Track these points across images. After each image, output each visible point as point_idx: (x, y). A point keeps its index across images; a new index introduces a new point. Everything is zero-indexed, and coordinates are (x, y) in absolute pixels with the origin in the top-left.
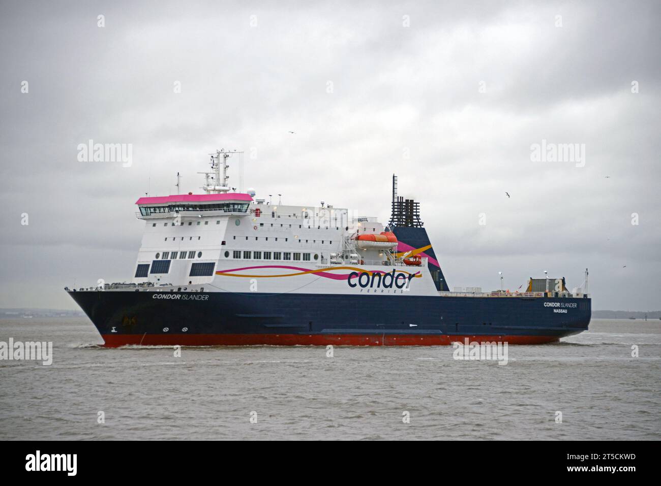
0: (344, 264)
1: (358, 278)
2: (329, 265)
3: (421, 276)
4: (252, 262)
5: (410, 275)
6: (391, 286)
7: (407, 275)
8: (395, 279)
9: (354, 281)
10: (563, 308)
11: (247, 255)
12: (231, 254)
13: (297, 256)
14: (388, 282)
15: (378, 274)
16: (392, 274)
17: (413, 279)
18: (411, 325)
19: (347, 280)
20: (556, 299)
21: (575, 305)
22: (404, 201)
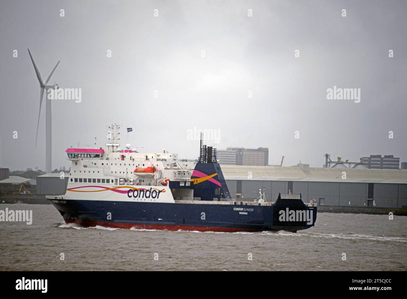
0: (125, 185)
1: (132, 193)
2: (118, 185)
3: (165, 191)
4: (83, 184)
5: (159, 191)
6: (149, 197)
7: (158, 191)
8: (151, 193)
9: (131, 194)
10: (245, 212)
11: (81, 180)
12: (74, 180)
13: (103, 181)
14: (148, 195)
15: (142, 190)
16: (150, 190)
17: (161, 193)
18: (159, 219)
19: (127, 194)
20: (241, 206)
21: (252, 210)
22: (207, 148)
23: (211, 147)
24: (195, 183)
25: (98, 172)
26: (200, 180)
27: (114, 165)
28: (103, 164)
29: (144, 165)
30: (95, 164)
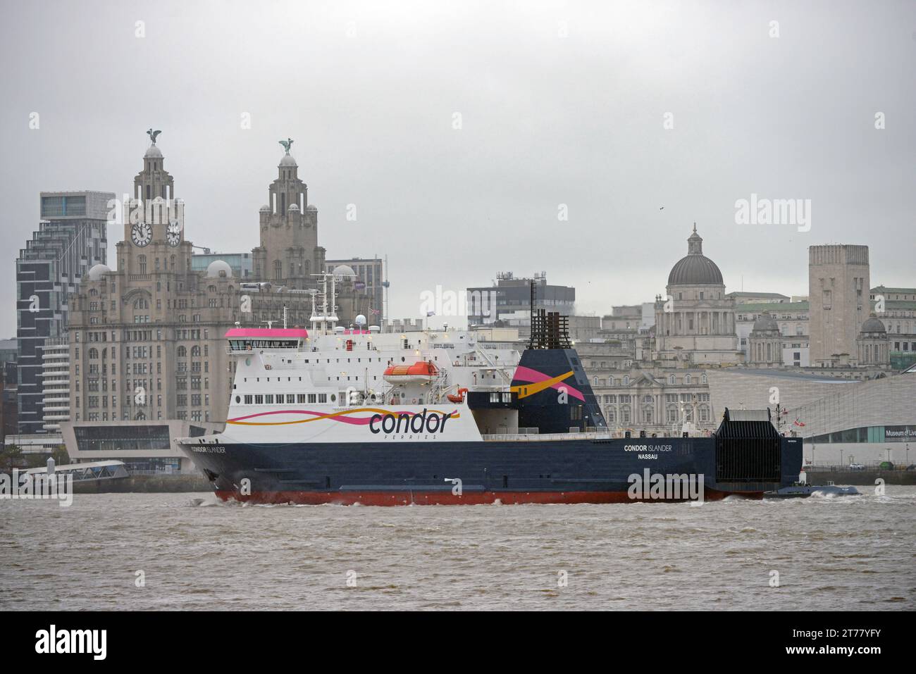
0: (364, 406)
1: (382, 422)
2: (347, 407)
3: (458, 416)
4: (265, 407)
5: (445, 415)
7: (441, 416)
9: (377, 425)
10: (651, 453)
11: (259, 399)
12: (242, 399)
13: (312, 398)
14: (417, 426)
15: (404, 415)
16: (422, 414)
17: (448, 421)
19: (369, 425)
20: (642, 440)
21: (669, 448)
22: (546, 315)
23: (557, 314)
24: (520, 397)
25: (298, 379)
26: (532, 389)
27: (333, 361)
28: (307, 361)
29: (403, 359)
30: (289, 361)
